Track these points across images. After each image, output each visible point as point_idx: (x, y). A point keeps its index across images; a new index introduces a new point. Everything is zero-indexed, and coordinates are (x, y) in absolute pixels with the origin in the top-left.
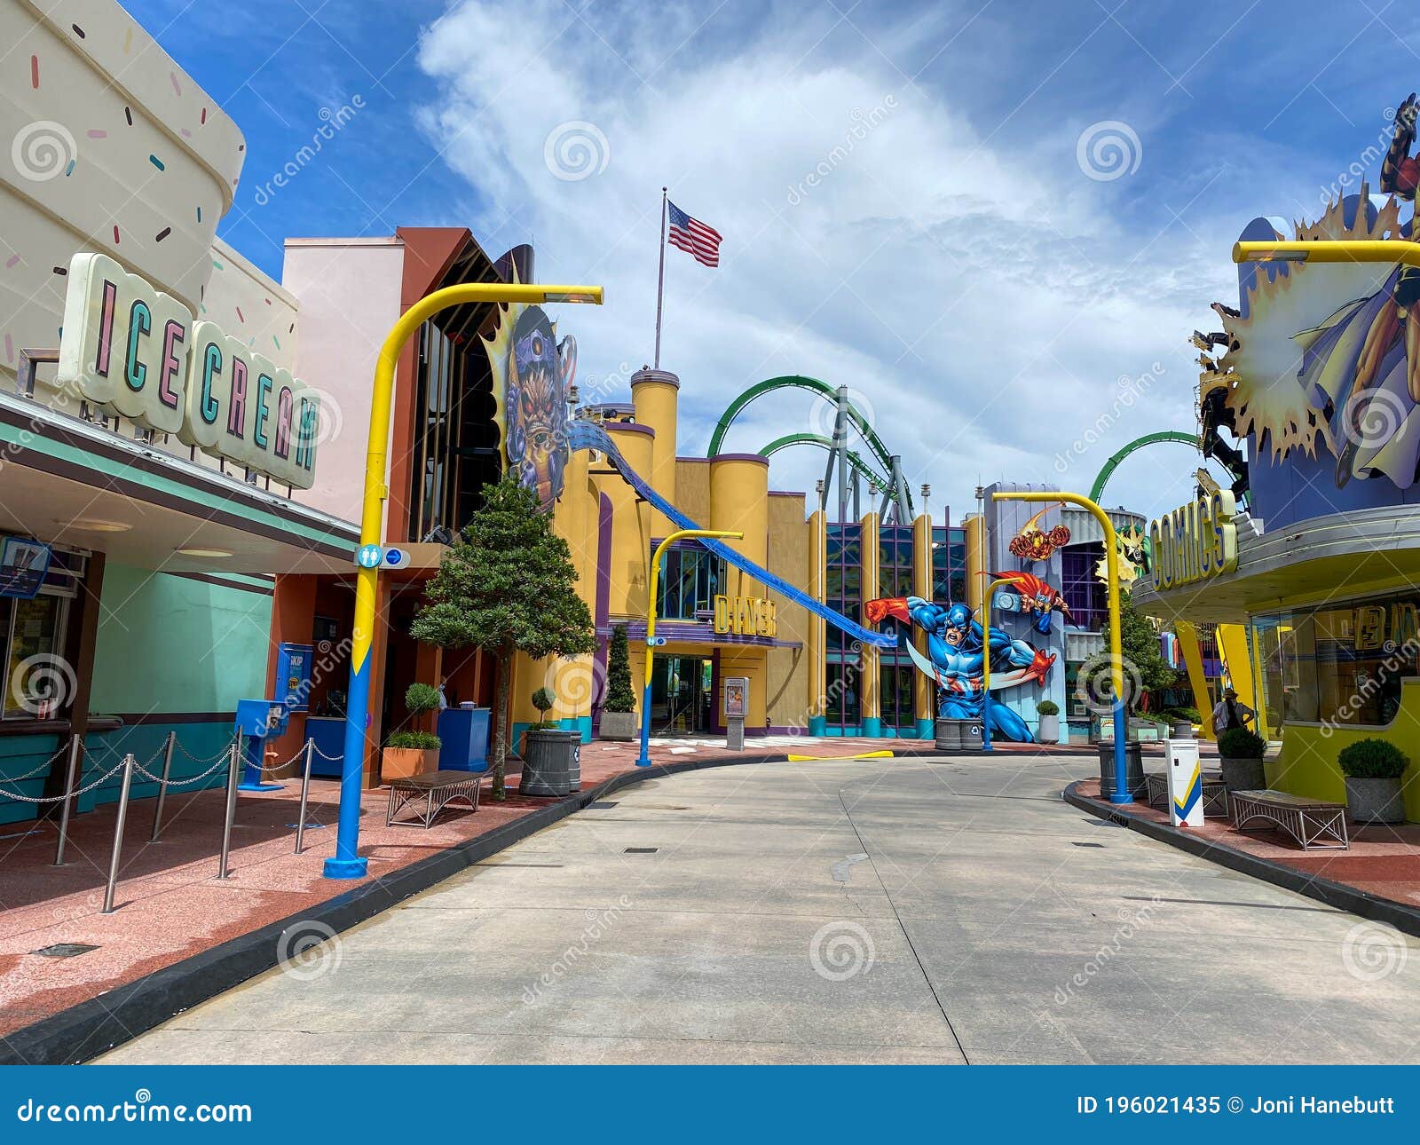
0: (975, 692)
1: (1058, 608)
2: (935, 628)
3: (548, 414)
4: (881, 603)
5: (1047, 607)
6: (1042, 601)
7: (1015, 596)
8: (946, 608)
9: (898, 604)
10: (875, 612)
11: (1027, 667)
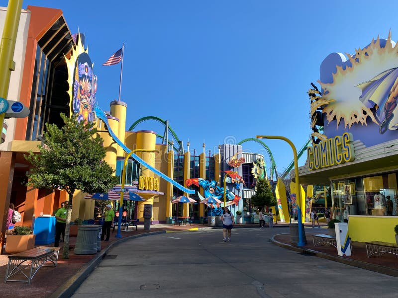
0: (218, 208)
1: (242, 182)
2: (207, 188)
3: (89, 97)
4: (190, 180)
5: (239, 182)
6: (237, 180)
7: (230, 178)
8: (210, 182)
9: (195, 180)
10: (189, 183)
11: (233, 200)
